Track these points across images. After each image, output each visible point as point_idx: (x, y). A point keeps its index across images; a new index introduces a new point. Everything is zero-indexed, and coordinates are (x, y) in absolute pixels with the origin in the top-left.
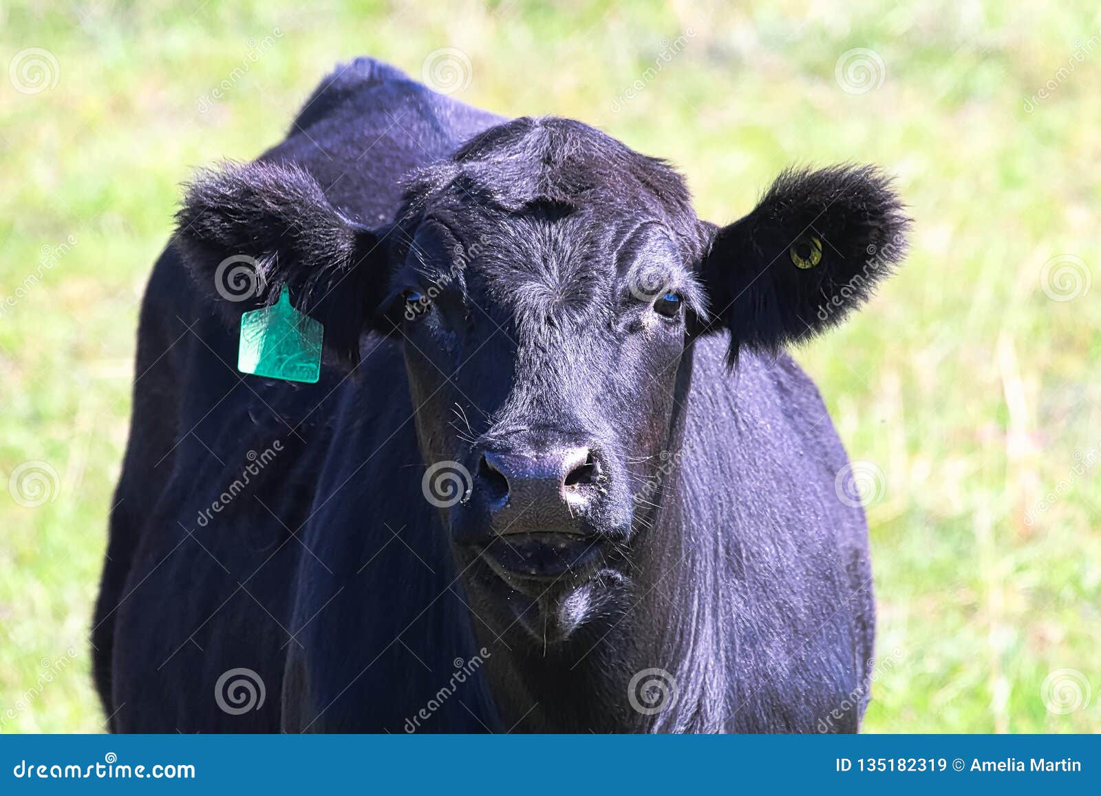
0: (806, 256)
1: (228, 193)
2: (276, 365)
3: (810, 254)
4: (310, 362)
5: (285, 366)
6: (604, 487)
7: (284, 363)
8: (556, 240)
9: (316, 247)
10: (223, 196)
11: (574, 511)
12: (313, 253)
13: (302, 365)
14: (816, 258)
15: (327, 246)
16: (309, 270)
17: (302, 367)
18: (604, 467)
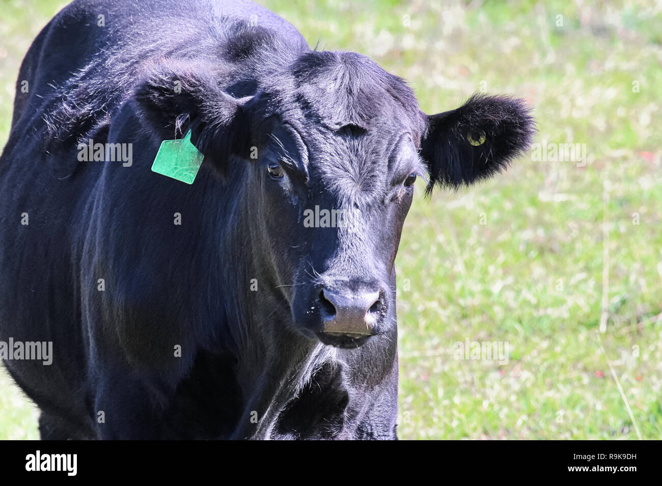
0: (477, 138)
1: (164, 79)
2: (172, 170)
3: (479, 138)
4: (191, 173)
5: (177, 172)
6: (384, 312)
7: (177, 171)
8: (357, 150)
9: (210, 112)
10: (161, 80)
11: (369, 326)
12: (208, 115)
13: (186, 173)
14: (483, 140)
15: (216, 112)
16: (204, 124)
17: (186, 175)
18: (385, 300)
